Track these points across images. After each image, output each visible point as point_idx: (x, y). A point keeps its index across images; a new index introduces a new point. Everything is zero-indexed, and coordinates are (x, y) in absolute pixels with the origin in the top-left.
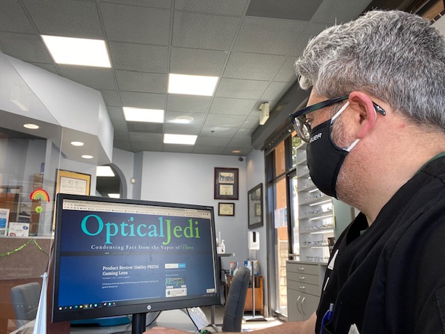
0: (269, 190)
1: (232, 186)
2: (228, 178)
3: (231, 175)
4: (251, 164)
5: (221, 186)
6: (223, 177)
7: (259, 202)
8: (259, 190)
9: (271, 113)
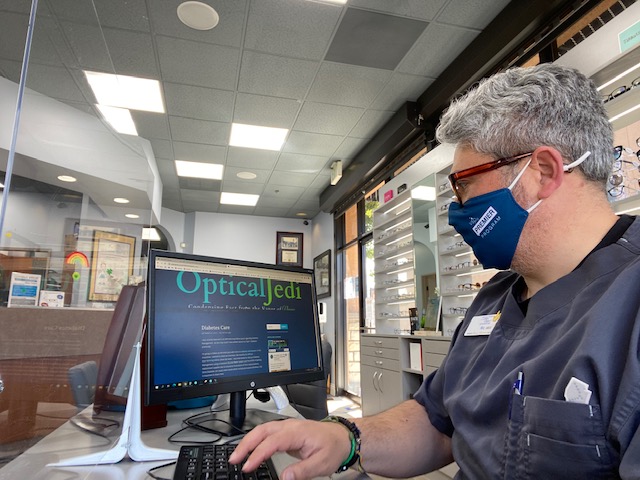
0: (339, 257)
1: (296, 253)
2: (291, 244)
3: (295, 240)
4: (317, 228)
5: (284, 252)
6: (285, 243)
7: (327, 270)
8: (327, 257)
9: (343, 172)
